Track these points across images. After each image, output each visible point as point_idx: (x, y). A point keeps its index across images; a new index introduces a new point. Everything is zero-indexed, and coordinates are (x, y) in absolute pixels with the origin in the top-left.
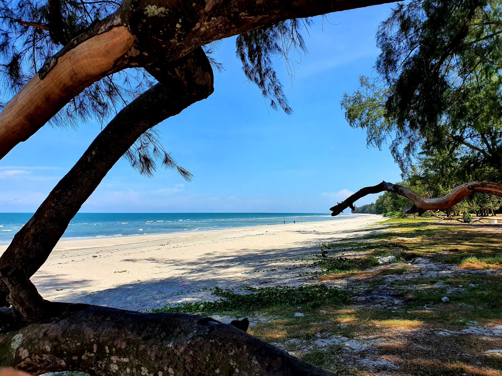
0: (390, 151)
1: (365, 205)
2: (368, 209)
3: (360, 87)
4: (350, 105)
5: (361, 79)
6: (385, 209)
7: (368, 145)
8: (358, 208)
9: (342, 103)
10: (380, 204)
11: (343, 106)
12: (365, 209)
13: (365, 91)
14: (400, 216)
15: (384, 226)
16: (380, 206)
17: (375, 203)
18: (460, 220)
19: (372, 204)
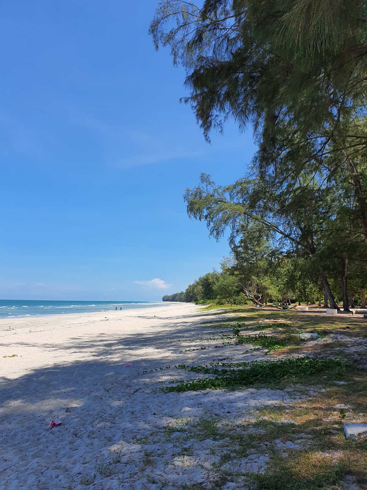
0: (228, 242)
1: (175, 293)
2: (177, 298)
3: (201, 183)
4: (191, 198)
5: (202, 176)
6: (196, 297)
7: (210, 236)
8: (169, 296)
9: (184, 196)
10: (190, 292)
11: (185, 199)
12: (175, 298)
13: (205, 188)
14: (218, 303)
15: (219, 312)
16: (191, 294)
17: (184, 291)
18: (278, 307)
19: (182, 293)
